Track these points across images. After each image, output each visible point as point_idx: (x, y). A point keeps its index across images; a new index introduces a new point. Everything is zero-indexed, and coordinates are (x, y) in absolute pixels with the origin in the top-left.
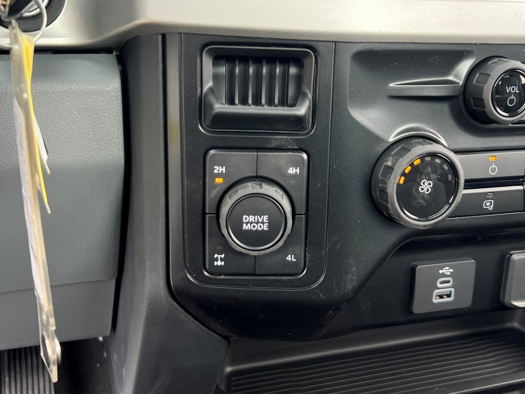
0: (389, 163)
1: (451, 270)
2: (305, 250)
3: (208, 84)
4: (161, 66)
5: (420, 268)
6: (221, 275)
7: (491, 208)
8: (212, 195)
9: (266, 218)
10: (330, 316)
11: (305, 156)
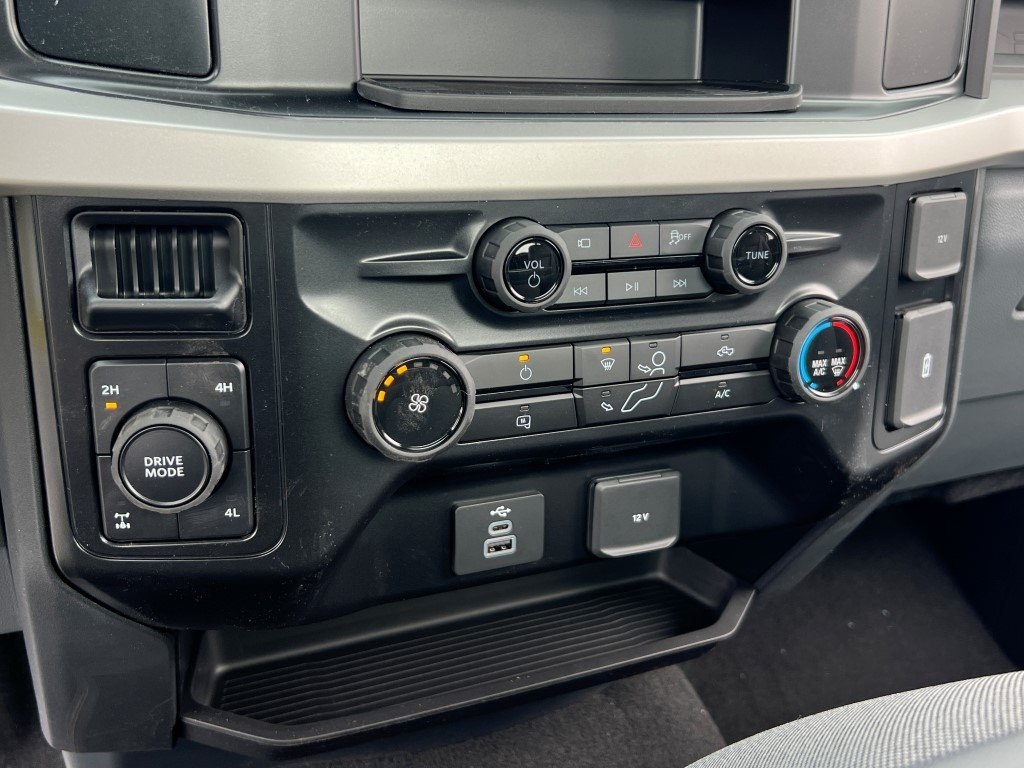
0: (363, 373)
1: (508, 510)
2: (254, 502)
3: (85, 266)
4: (11, 243)
5: (461, 510)
6: (128, 543)
7: (528, 426)
8: (102, 427)
9: (178, 459)
10: (302, 591)
11: (240, 366)
